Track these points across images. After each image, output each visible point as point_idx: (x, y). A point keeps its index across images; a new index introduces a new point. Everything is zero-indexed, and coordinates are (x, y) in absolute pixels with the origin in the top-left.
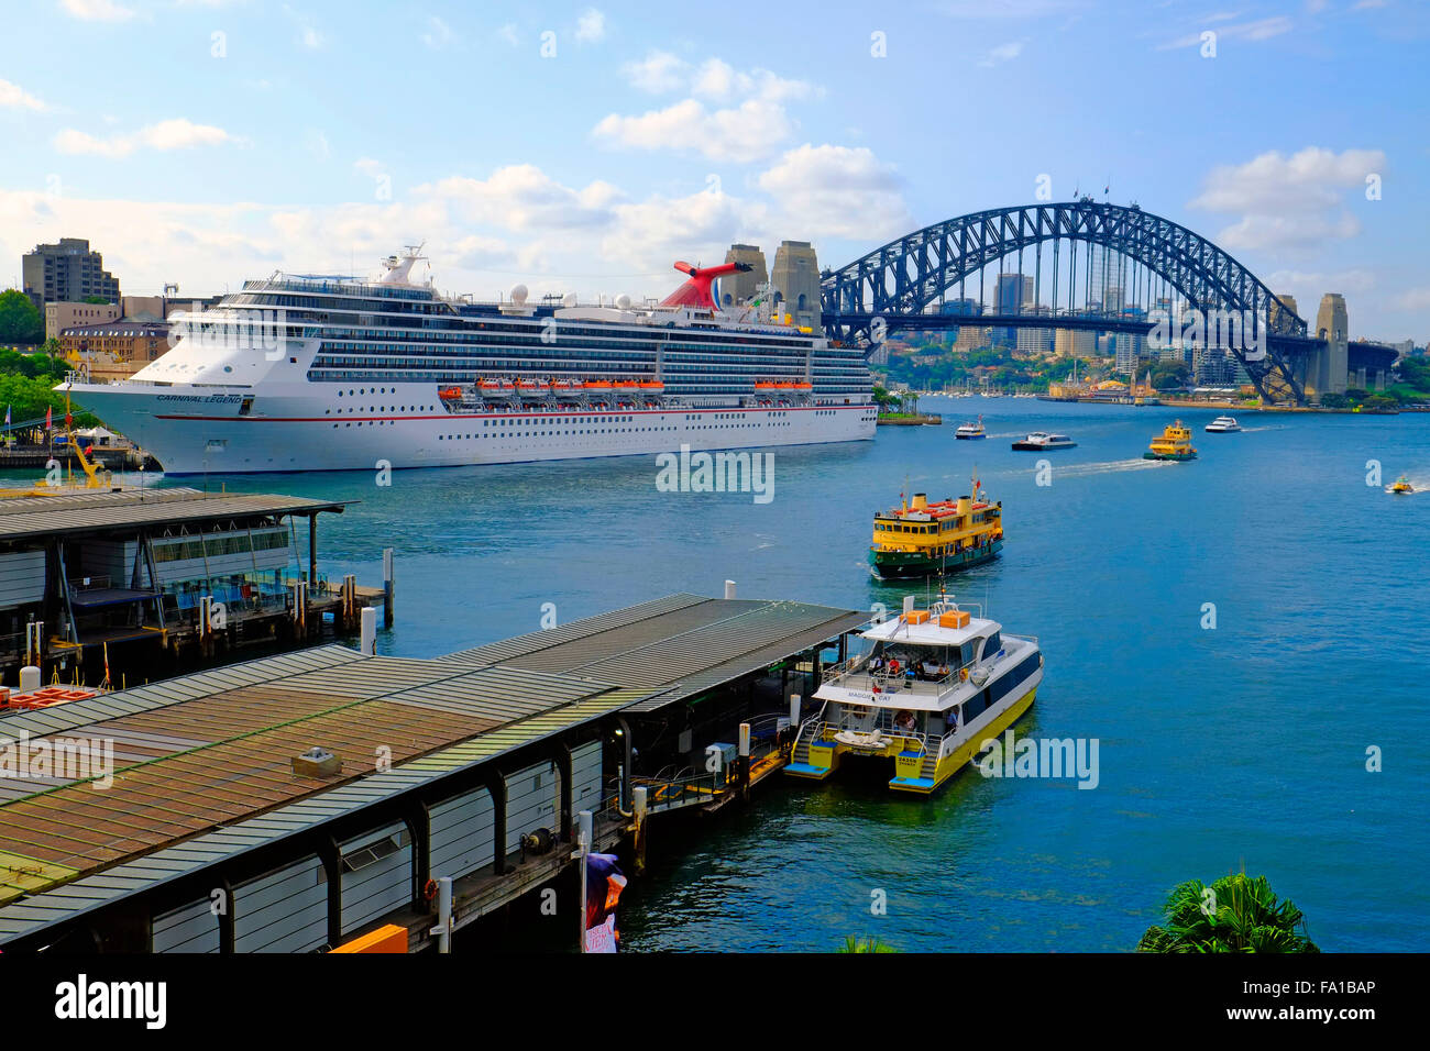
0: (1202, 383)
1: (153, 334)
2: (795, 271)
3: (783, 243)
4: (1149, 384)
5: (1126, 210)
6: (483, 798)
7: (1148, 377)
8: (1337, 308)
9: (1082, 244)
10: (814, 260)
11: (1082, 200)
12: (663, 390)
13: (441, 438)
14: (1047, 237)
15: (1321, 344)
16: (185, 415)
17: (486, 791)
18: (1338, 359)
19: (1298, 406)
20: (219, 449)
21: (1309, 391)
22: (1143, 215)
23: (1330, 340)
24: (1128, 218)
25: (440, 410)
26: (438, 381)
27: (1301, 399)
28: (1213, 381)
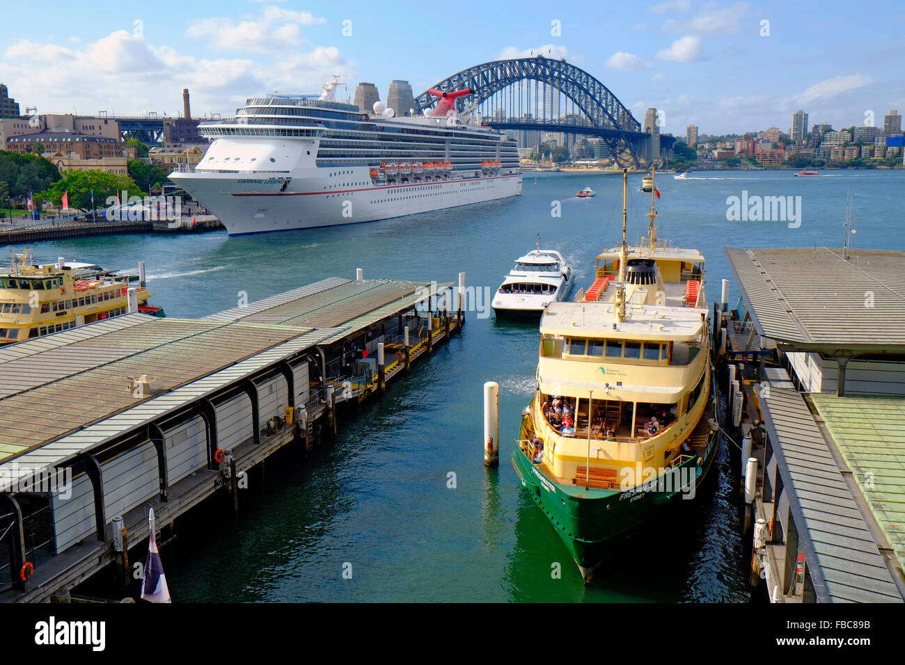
0: (578, 159)
1: (85, 139)
2: (402, 98)
3: (394, 81)
4: (551, 161)
5: (559, 62)
6: (245, 399)
7: (551, 156)
8: (653, 115)
9: (533, 81)
10: (411, 91)
11: (539, 56)
12: (451, 168)
13: (372, 202)
14: (525, 77)
15: (647, 136)
16: (250, 193)
17: (246, 395)
18: (656, 143)
19: (637, 169)
20: (261, 215)
21: (642, 161)
22: (567, 65)
23: (652, 133)
24: (560, 67)
25: (371, 185)
26: (370, 165)
27: (639, 166)
28: (584, 157)
